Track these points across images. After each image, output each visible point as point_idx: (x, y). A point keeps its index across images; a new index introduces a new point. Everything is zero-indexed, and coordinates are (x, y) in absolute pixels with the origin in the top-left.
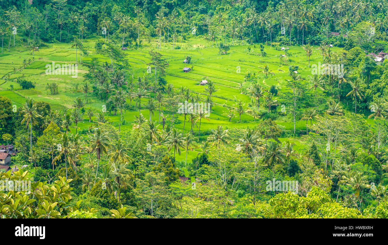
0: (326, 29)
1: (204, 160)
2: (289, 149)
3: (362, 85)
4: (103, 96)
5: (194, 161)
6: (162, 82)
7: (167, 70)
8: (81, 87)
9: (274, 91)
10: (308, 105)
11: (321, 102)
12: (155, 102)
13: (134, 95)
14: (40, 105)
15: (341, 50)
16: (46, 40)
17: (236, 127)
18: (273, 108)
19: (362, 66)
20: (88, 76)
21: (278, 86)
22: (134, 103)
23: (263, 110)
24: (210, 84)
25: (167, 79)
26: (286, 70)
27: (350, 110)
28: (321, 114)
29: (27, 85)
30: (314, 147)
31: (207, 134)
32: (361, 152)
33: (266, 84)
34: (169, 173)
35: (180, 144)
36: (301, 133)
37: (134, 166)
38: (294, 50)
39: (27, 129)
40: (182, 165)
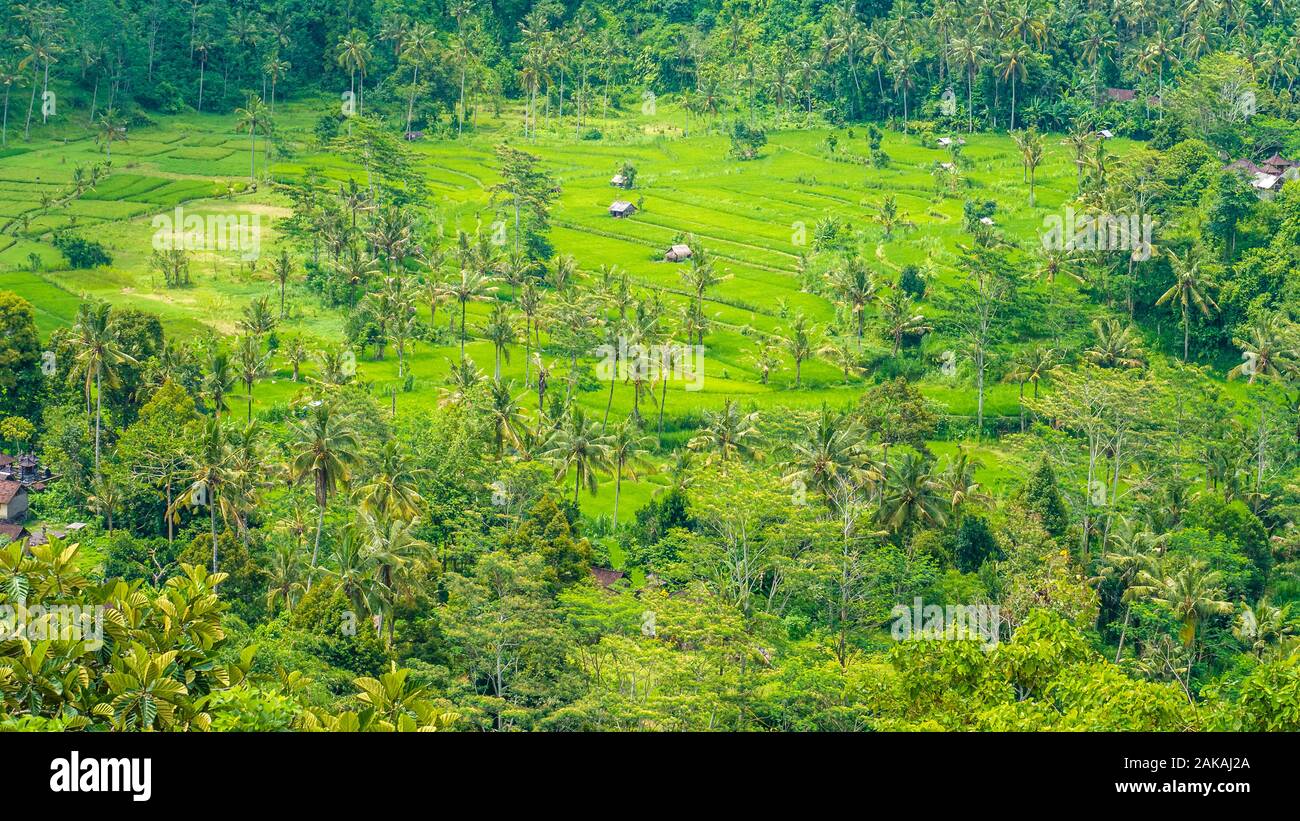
0: (1089, 77)
1: (675, 513)
2: (962, 481)
3: (1208, 264)
4: (345, 296)
5: (643, 517)
6: (540, 248)
7: (556, 208)
8: (268, 265)
9: (912, 284)
10: (1028, 334)
11: (1072, 322)
12: (514, 317)
13: (446, 289)
14: (129, 319)
15: (1140, 150)
16: (151, 104)
17: (782, 403)
18: (911, 340)
19: (1211, 202)
20: (290, 227)
21: (928, 268)
22: (442, 319)
23: (874, 346)
24: (698, 258)
25: (554, 237)
26: (954, 215)
27: (1168, 349)
28: (1072, 361)
29: (84, 257)
30: (1046, 474)
31: (688, 424)
32: (1200, 492)
33: (884, 261)
34: (558, 557)
35: (595, 457)
36: (998, 427)
37: (439, 530)
38: (982, 146)
39: (83, 402)
40: (602, 530)
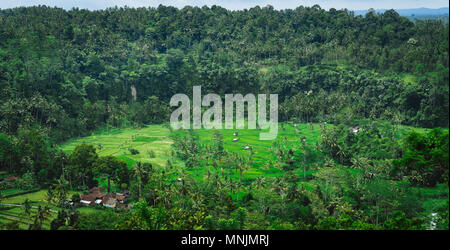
0: (321, 113)
1: (250, 197)
2: (303, 189)
3: (346, 147)
4: (184, 158)
5: (244, 198)
6: (221, 148)
7: (224, 140)
8: (169, 153)
9: (291, 152)
10: (313, 161)
11: (321, 158)
12: (217, 162)
13: (204, 157)
14: (145, 165)
15: (332, 126)
16: (146, 123)
17: (268, 176)
18: (291, 163)
19: (346, 135)
20: (173, 145)
21: (293, 149)
22: (204, 162)
23: (284, 164)
24: (250, 149)
25: (224, 146)
26: (298, 139)
27: (339, 163)
28: (321, 166)
29: (134, 152)
30: (318, 187)
31: (251, 180)
32: (347, 190)
33: (286, 148)
34: (230, 206)
35: (234, 187)
36: (309, 178)
37: (206, 202)
38: (302, 125)
39: (137, 181)
40: (235, 201)
